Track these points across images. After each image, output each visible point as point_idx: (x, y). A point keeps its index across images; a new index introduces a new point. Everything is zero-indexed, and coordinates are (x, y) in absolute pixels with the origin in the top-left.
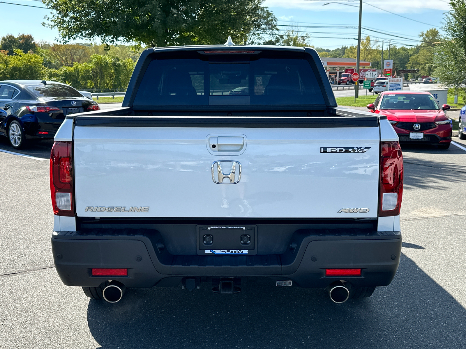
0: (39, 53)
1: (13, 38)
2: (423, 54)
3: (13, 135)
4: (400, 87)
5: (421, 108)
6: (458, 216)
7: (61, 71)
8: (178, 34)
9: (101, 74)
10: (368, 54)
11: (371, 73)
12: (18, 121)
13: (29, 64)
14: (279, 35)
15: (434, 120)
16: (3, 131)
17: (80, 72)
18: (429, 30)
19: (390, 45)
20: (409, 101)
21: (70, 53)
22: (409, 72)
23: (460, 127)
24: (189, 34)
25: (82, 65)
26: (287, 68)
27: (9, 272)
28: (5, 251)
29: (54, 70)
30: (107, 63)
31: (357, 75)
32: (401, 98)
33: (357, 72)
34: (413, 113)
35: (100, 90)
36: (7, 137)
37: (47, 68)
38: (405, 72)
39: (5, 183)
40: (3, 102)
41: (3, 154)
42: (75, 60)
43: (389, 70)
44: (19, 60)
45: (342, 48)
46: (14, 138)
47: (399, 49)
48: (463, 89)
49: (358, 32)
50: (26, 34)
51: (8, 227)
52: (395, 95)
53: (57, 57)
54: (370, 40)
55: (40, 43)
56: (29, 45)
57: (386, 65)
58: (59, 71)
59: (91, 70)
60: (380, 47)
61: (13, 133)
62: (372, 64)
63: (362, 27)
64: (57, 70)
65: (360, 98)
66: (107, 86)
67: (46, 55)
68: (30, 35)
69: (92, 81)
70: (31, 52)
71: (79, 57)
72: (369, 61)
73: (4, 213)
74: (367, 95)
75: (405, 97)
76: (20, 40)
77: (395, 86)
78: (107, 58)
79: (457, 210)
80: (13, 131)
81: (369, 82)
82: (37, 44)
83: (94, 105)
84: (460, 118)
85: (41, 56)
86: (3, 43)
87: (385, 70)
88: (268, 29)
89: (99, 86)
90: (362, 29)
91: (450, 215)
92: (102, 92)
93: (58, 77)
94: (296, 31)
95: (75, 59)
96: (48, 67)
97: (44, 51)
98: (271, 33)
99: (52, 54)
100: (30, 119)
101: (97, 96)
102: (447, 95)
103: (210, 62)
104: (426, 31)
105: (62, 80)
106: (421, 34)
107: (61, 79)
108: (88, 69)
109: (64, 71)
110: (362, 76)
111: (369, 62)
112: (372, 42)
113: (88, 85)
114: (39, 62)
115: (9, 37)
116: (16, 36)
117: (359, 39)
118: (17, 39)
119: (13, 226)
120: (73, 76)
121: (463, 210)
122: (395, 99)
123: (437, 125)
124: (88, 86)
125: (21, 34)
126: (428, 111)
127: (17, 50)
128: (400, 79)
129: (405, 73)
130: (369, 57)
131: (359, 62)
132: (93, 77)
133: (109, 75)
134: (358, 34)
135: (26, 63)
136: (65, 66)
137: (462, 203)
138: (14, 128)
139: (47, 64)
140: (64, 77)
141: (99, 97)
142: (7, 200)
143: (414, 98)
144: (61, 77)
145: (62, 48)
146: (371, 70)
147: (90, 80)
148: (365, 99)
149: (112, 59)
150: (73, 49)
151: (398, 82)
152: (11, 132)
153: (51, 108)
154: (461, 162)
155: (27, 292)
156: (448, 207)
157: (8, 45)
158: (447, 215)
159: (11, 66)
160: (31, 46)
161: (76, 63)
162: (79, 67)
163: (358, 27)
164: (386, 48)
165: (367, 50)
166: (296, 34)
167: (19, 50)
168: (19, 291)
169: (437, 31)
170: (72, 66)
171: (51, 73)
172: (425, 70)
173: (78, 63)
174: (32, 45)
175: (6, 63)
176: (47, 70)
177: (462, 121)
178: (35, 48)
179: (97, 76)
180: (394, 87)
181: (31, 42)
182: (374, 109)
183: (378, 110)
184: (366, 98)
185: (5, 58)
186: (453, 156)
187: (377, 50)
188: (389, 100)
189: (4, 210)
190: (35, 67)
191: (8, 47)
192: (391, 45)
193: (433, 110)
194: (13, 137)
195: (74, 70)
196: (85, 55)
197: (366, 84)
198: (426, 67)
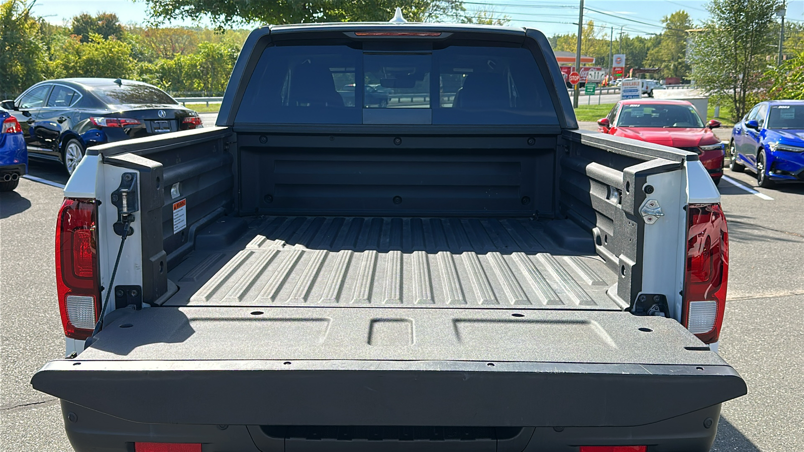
0: (127, 39)
1: (90, 18)
2: (666, 47)
3: (72, 160)
4: (637, 93)
5: (679, 126)
6: (755, 301)
7: (156, 65)
8: (321, 12)
9: (213, 71)
10: (591, 46)
11: (597, 72)
12: (79, 141)
13: (110, 55)
14: (465, 17)
15: (698, 143)
16: (57, 154)
17: (184, 68)
18: (674, 14)
19: (621, 33)
20: (658, 114)
21: (171, 40)
22: (647, 72)
23: (732, 153)
24: (337, 12)
25: (186, 57)
26: (491, 63)
27: (27, 401)
28: (27, 360)
29: (146, 65)
30: (221, 54)
31: (577, 75)
32: (648, 111)
33: (577, 71)
34: (667, 132)
35: (212, 93)
36: (62, 163)
37: (136, 61)
38: (642, 71)
39: (49, 238)
40: (57, 111)
41: (55, 190)
42: (177, 50)
43: (620, 69)
44: (96, 50)
45: (554, 37)
46: (73, 164)
47: (633, 39)
48: (730, 97)
49: (579, 14)
50: (108, 13)
51: (41, 315)
52: (639, 106)
53: (151, 45)
54: (593, 26)
55: (127, 26)
56: (112, 28)
57: (616, 61)
58: (153, 65)
59: (199, 65)
60: (608, 35)
61: (71, 157)
62: (596, 60)
63: (584, 7)
64: (150, 65)
65: (580, 108)
66: (222, 87)
67: (137, 43)
68: (113, 14)
69: (200, 79)
70: (113, 39)
71: (182, 45)
72: (591, 55)
73: (38, 290)
74: (590, 104)
75: (654, 109)
76: (99, 20)
77: (631, 91)
78: (223, 48)
79: (751, 289)
80: (72, 155)
81: (594, 85)
82: (124, 27)
83: (193, 116)
84: (733, 139)
85: (130, 43)
86: (75, 25)
87: (615, 68)
88: (450, 8)
89: (210, 86)
90: (584, 9)
91: (742, 298)
92: (215, 96)
93: (152, 74)
94: (489, 12)
95: (178, 48)
96: (137, 59)
97: (134, 37)
98: (455, 14)
99: (145, 42)
100: (97, 137)
101: (207, 102)
102: (707, 106)
103: (364, 51)
104: (671, 14)
105: (157, 78)
106: (663, 19)
107: (156, 76)
108: (196, 63)
109: (160, 66)
110: (582, 77)
111: (592, 57)
112: (595, 29)
113: (195, 86)
114: (123, 53)
115: (83, 17)
116: (94, 16)
117: (580, 24)
118: (95, 20)
119: (48, 314)
120: (174, 72)
121: (759, 289)
122: (639, 112)
123: (703, 151)
124: (195, 88)
125: (101, 13)
126: (688, 129)
127: (93, 35)
128: (639, 82)
129: (642, 73)
130: (592, 49)
131: (580, 57)
132: (201, 74)
133: (224, 71)
134: (579, 17)
135: (106, 54)
136: (164, 58)
137: (756, 277)
138: (72, 150)
139: (137, 55)
140: (160, 74)
141: (209, 103)
142: (47, 267)
143: (667, 111)
144: (156, 74)
145: (159, 32)
146: (594, 68)
147: (197, 78)
148: (587, 110)
149: (229, 50)
150: (174, 34)
151: (635, 86)
152: (68, 156)
153: (128, 121)
154: (741, 207)
155: (50, 442)
156: (736, 284)
157: (82, 28)
158: (736, 297)
159: (84, 58)
160: (115, 30)
161: (177, 55)
162: (182, 59)
163: (579, 7)
164: (616, 36)
165: (589, 40)
166: (489, 16)
167: (97, 35)
168: (37, 440)
169: (687, 14)
170: (171, 59)
171: (142, 68)
172: (669, 69)
173: (181, 54)
174: (116, 28)
175: (78, 53)
176: (136, 63)
177: (736, 144)
178: (121, 32)
179: (208, 73)
180: (630, 94)
181: (114, 24)
182: (609, 125)
183: (614, 128)
184: (590, 109)
185: (76, 46)
186: (726, 198)
187: (602, 40)
188: (630, 113)
189: (39, 284)
190: (118, 59)
191: (82, 30)
192: (623, 33)
193: (695, 129)
194: (71, 163)
195: (175, 64)
196: (191, 43)
197: (588, 88)
198: (671, 66)
